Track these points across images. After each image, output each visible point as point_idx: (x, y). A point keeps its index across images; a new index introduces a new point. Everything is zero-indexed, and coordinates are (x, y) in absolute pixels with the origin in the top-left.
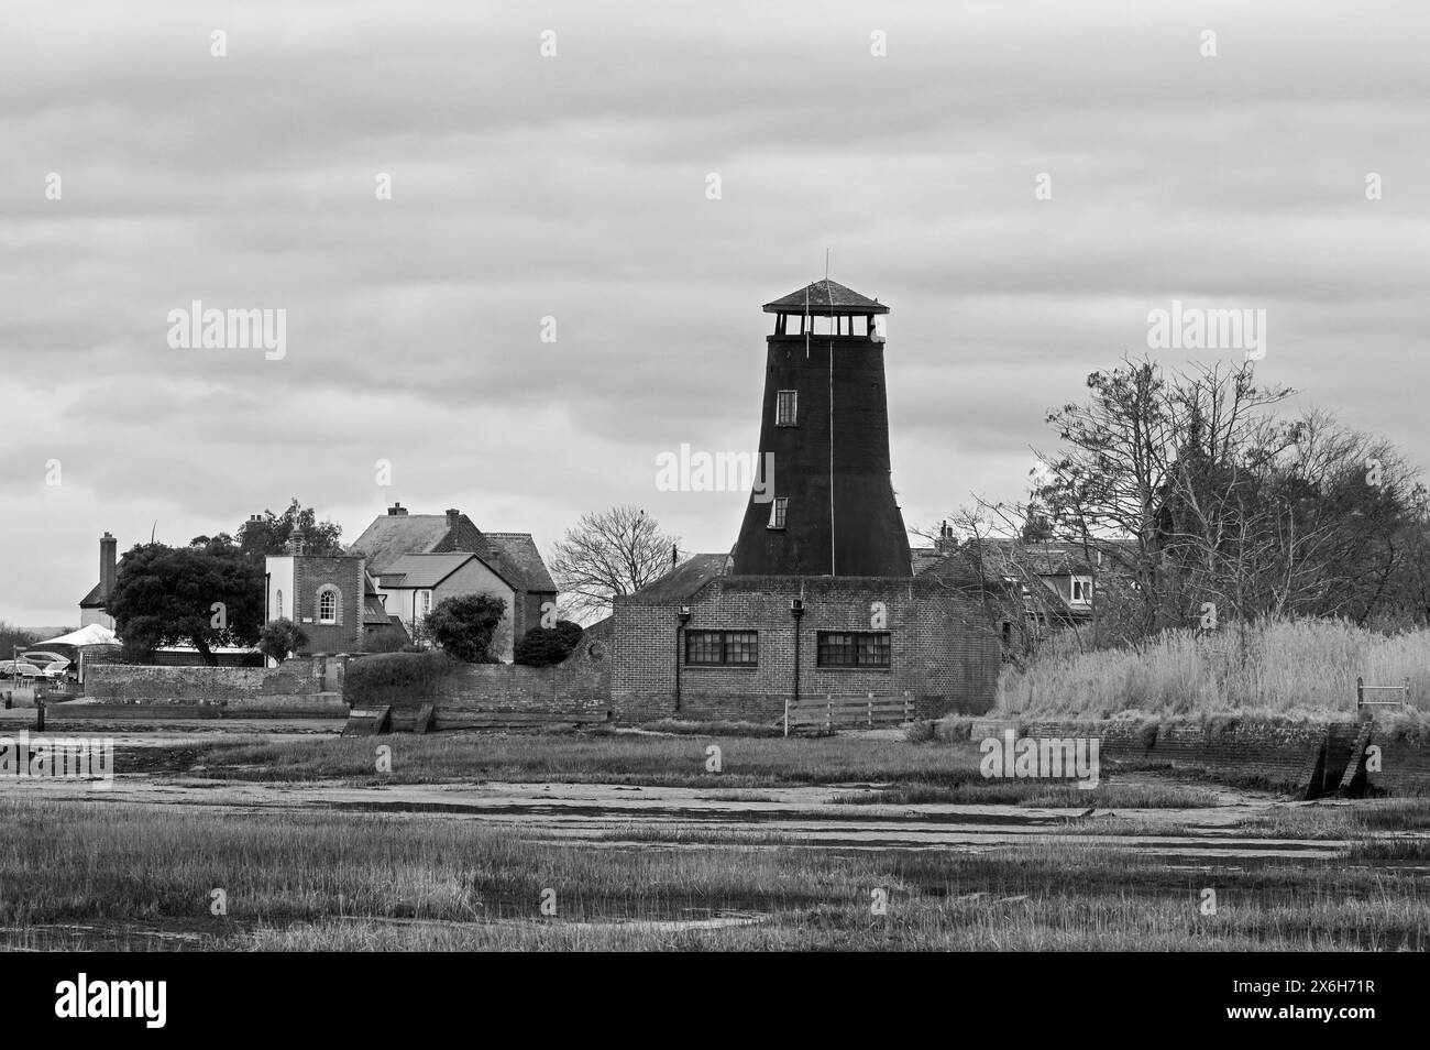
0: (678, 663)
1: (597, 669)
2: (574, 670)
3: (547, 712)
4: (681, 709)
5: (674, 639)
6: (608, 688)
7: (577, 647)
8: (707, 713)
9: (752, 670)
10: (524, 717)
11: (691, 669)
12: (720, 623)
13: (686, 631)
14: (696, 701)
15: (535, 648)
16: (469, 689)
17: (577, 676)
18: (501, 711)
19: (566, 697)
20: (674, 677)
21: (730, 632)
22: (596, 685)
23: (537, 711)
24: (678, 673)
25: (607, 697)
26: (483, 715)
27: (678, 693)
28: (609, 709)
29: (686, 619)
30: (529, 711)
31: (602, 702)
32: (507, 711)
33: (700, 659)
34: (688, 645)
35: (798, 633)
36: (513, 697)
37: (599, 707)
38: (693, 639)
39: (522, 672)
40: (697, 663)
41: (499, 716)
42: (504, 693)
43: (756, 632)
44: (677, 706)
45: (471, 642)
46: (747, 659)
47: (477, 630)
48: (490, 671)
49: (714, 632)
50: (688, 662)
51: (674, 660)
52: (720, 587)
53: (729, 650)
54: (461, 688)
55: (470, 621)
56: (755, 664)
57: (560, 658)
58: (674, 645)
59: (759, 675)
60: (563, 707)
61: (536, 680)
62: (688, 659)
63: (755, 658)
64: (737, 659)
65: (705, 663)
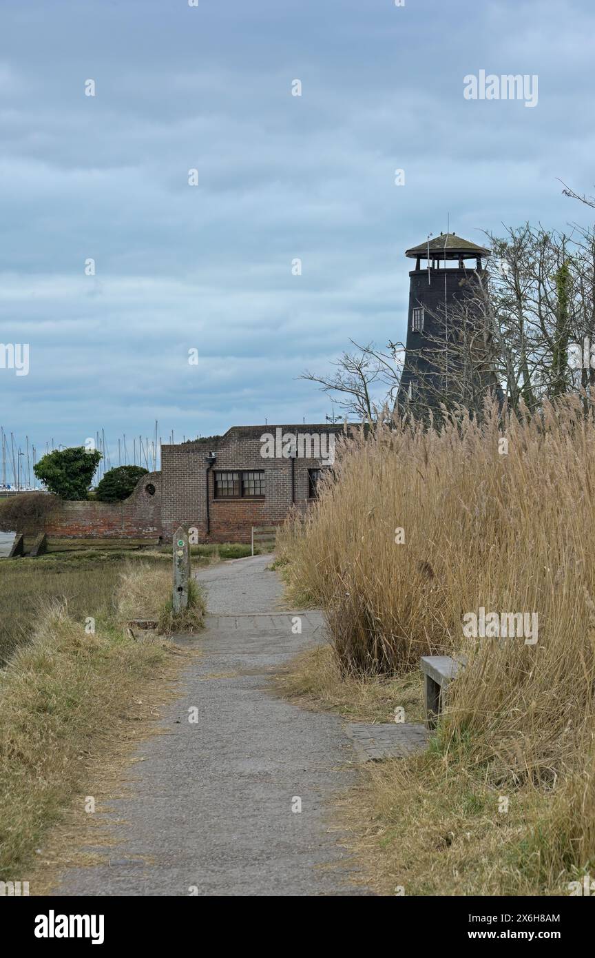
0: (208, 497)
1: (151, 503)
2: (136, 504)
3: (117, 538)
4: (211, 534)
5: (205, 478)
6: (159, 519)
7: (137, 486)
8: (230, 536)
9: (261, 501)
10: (102, 542)
11: (217, 502)
12: (237, 464)
13: (214, 471)
14: (222, 527)
15: (108, 488)
16: (67, 520)
17: (138, 509)
18: (87, 537)
19: (130, 526)
20: (205, 508)
21: (245, 471)
22: (151, 516)
23: (110, 537)
24: (208, 505)
25: (159, 526)
26: (75, 541)
27: (209, 521)
28: (160, 534)
29: (213, 462)
30: (106, 537)
31: (155, 529)
32: (91, 537)
33: (225, 493)
34: (216, 483)
35: (293, 471)
36: (95, 527)
37: (154, 534)
38: (219, 477)
39: (100, 506)
40: (224, 497)
41: (85, 541)
42: (88, 523)
43: (263, 471)
44: (208, 533)
45: (67, 484)
46: (258, 493)
47: (74, 475)
48: (79, 506)
49: (233, 472)
50: (216, 496)
51: (205, 495)
52: (235, 436)
53: (246, 485)
54: (61, 520)
55: (67, 468)
56: (263, 496)
57: (127, 494)
58: (205, 483)
59: (266, 505)
60: (129, 534)
61: (110, 513)
62: (216, 492)
63: (264, 492)
64: (252, 492)
65: (228, 497)
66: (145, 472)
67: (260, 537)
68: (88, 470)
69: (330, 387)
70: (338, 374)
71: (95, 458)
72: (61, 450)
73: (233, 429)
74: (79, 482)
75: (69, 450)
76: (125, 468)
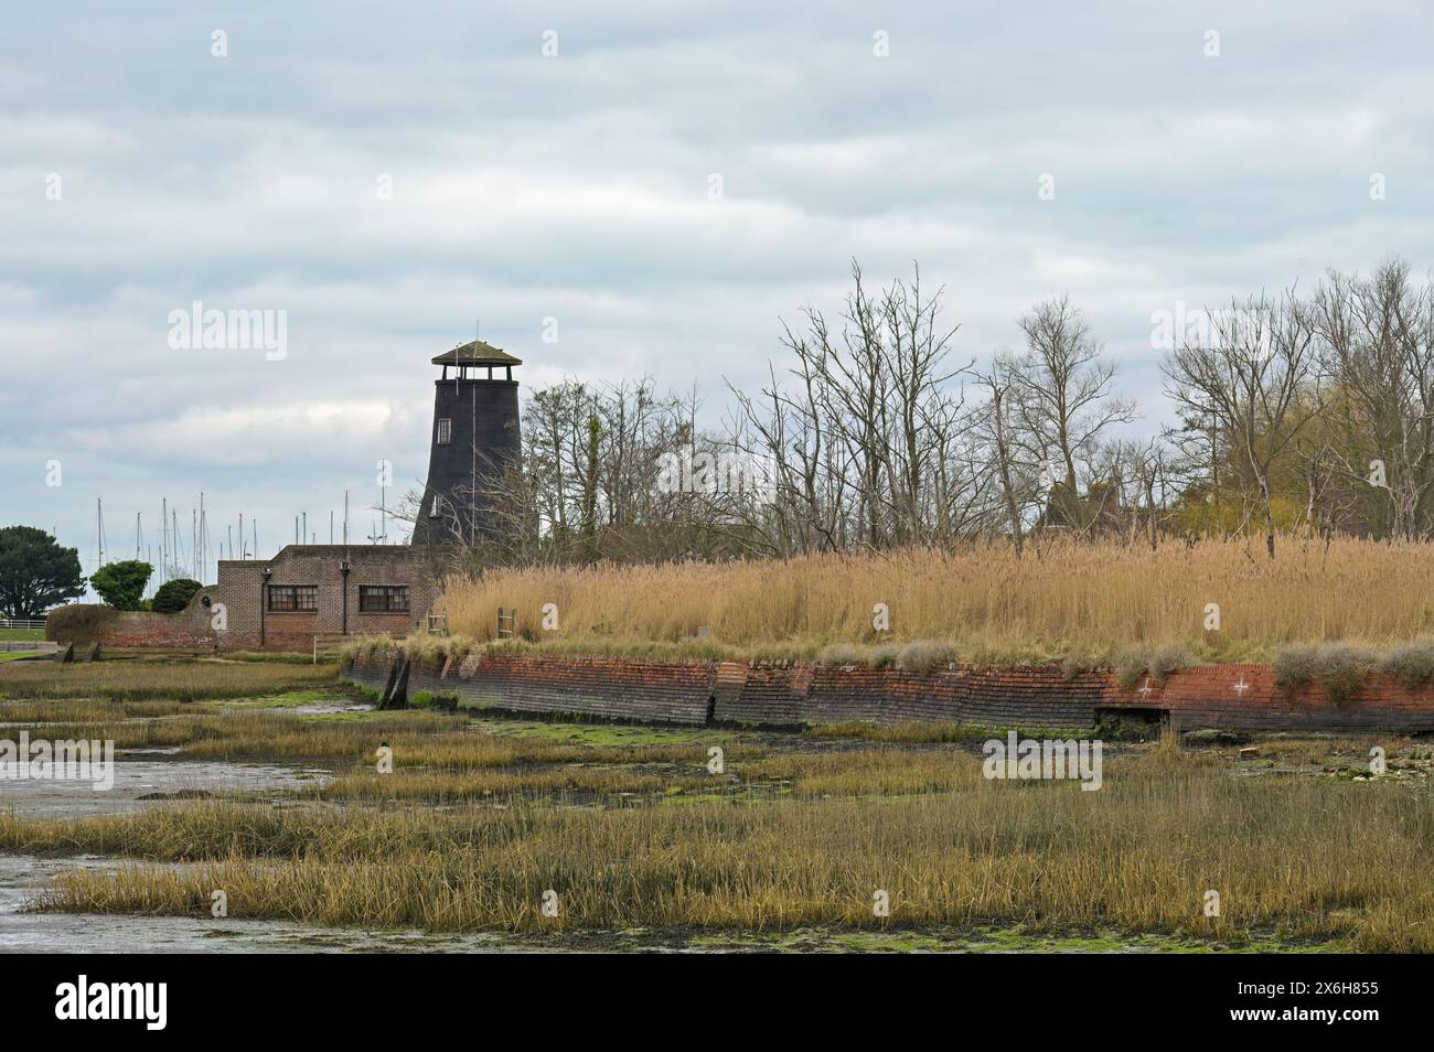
0: (262, 609)
1: (207, 614)
2: (192, 615)
3: (172, 647)
4: (265, 644)
5: (260, 593)
7: (193, 599)
8: (283, 645)
9: (314, 614)
11: (271, 614)
12: (292, 580)
13: (269, 586)
14: (276, 637)
15: (163, 600)
16: (121, 629)
17: (194, 620)
18: (142, 646)
19: (186, 635)
20: (260, 619)
21: (299, 587)
22: (206, 627)
23: (166, 646)
24: (262, 617)
25: (214, 636)
26: (130, 649)
27: (263, 632)
28: (216, 644)
29: (268, 577)
30: (161, 646)
31: (211, 639)
32: (146, 645)
33: (279, 606)
34: (270, 597)
35: (345, 587)
36: (150, 636)
37: (209, 643)
38: (273, 592)
39: (156, 617)
40: (277, 610)
41: (141, 649)
42: (144, 632)
43: (316, 587)
44: (263, 642)
45: (122, 596)
46: (311, 606)
47: (129, 586)
48: (135, 616)
49: (287, 587)
50: (270, 608)
51: (260, 607)
52: (291, 554)
53: (299, 600)
54: (115, 630)
55: (122, 580)
56: (316, 610)
57: (182, 606)
58: (260, 597)
59: (319, 618)
60: (184, 643)
61: (165, 623)
62: (270, 606)
63: (316, 606)
64: (305, 606)
65: (283, 610)
66: (199, 586)
67: (322, 645)
68: (141, 583)
69: (396, 516)
70: (401, 506)
71: (146, 570)
72: (115, 563)
73: (288, 547)
74: (133, 594)
75: (124, 563)
76: (181, 581)
